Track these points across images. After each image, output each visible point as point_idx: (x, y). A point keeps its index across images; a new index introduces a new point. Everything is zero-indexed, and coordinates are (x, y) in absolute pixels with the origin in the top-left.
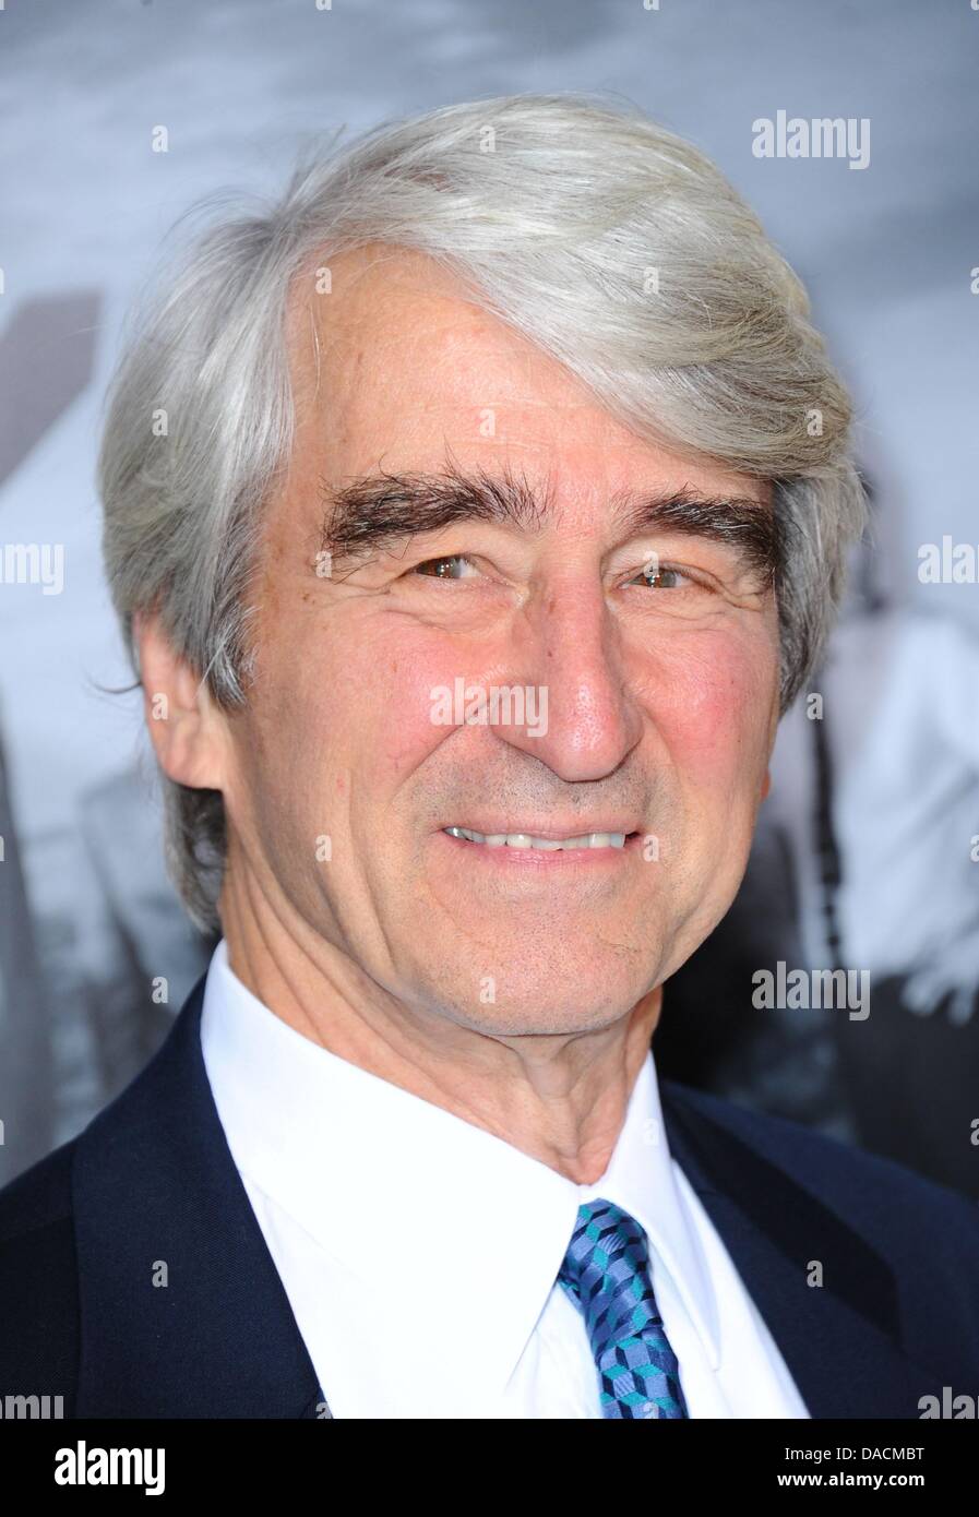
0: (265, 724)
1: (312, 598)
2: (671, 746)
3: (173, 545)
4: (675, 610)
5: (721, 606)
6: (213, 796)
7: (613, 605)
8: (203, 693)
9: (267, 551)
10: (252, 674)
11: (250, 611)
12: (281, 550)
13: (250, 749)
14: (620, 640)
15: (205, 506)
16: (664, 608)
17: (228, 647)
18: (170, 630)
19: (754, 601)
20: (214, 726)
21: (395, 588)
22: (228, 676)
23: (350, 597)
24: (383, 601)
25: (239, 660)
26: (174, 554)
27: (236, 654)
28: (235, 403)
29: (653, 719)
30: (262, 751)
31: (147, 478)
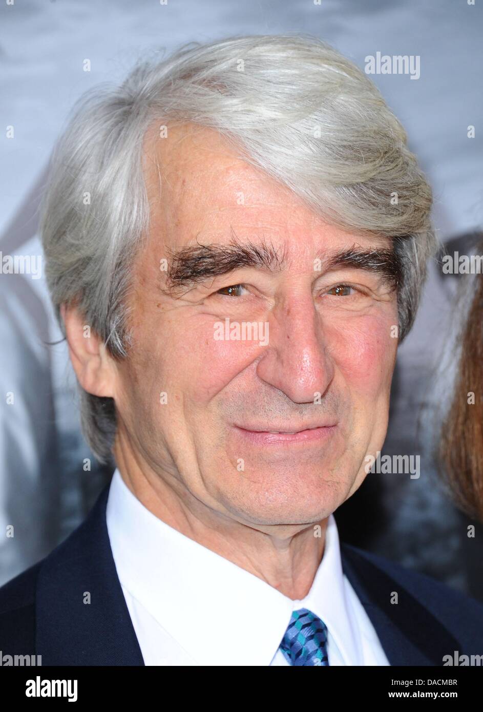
0: (138, 367)
1: (162, 306)
2: (347, 377)
3: (85, 274)
4: (349, 307)
5: (371, 302)
6: (108, 403)
7: (317, 306)
8: (103, 348)
9: (136, 279)
10: (130, 343)
11: (129, 310)
12: (144, 280)
13: (130, 378)
14: (322, 324)
15: (104, 256)
16: (345, 307)
17: (118, 329)
18: (83, 317)
19: (387, 297)
20: (108, 365)
21: (206, 302)
22: (118, 343)
23: (183, 306)
24: (200, 308)
25: (123, 335)
26: (86, 279)
27: (122, 331)
28: (118, 202)
29: (338, 363)
30: (136, 380)
31: (69, 239)
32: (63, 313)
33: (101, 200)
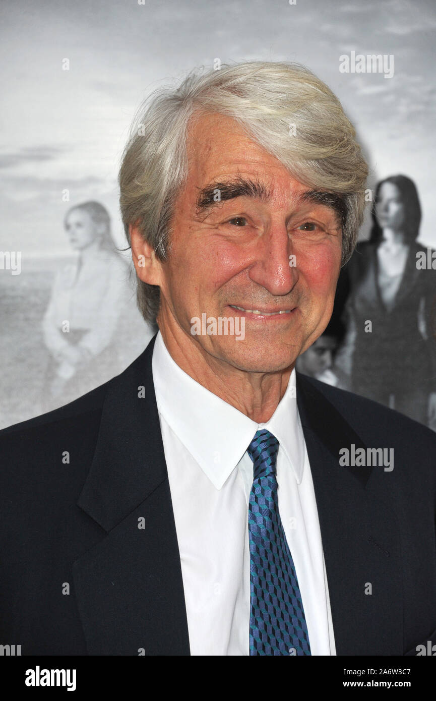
0: (174, 267)
1: (192, 228)
2: (308, 282)
3: (144, 205)
4: (311, 238)
5: (325, 236)
6: (156, 288)
7: (290, 236)
8: (153, 253)
9: (177, 211)
10: (171, 251)
11: (171, 230)
12: (182, 211)
13: (169, 273)
14: (292, 248)
15: (158, 193)
16: (308, 238)
17: (163, 241)
18: (142, 233)
19: (335, 232)
20: (156, 264)
21: (220, 227)
22: (163, 251)
23: (205, 228)
24: (216, 231)
25: (167, 246)
26: (145, 208)
27: (166, 244)
28: (168, 161)
29: (302, 273)
30: (172, 275)
31: (137, 182)
32: (130, 229)
33: (157, 159)
